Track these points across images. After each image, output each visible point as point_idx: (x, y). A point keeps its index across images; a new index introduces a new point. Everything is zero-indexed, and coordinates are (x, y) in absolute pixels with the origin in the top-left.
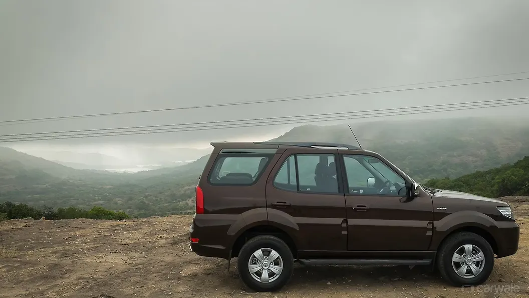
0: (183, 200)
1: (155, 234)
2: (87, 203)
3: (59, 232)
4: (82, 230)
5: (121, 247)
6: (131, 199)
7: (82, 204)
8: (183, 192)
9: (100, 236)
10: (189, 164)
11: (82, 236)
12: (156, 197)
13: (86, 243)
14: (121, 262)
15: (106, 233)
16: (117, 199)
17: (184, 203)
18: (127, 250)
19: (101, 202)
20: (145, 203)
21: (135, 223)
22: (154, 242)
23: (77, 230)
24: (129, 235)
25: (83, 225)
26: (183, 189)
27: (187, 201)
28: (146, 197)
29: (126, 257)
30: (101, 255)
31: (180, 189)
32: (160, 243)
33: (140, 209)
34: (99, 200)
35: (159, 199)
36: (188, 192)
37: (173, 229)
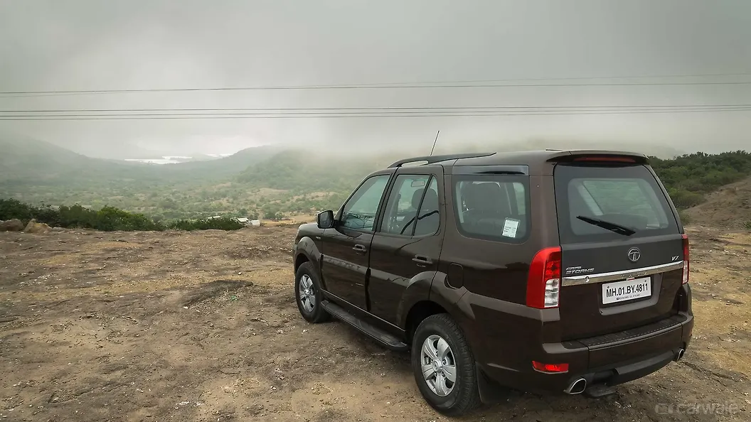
0: (216, 199)
1: (168, 271)
2: (103, 198)
3: (23, 258)
4: (58, 256)
5: (101, 305)
6: (155, 195)
7: (96, 199)
8: (215, 190)
9: (81, 270)
10: (225, 159)
11: (53, 269)
12: (185, 195)
13: (54, 285)
14: (91, 344)
15: (92, 264)
16: (140, 195)
17: (218, 203)
18: (111, 312)
19: (120, 197)
20: (172, 201)
21: (141, 245)
22: (160, 297)
23: (52, 255)
24: (126, 271)
25: (64, 248)
26: (217, 186)
27: (221, 201)
28: (173, 194)
29: (105, 332)
30: (62, 321)
31: (214, 187)
32: (169, 298)
33: (166, 207)
34: (118, 194)
35: (188, 196)
36: (222, 190)
37: (196, 263)
